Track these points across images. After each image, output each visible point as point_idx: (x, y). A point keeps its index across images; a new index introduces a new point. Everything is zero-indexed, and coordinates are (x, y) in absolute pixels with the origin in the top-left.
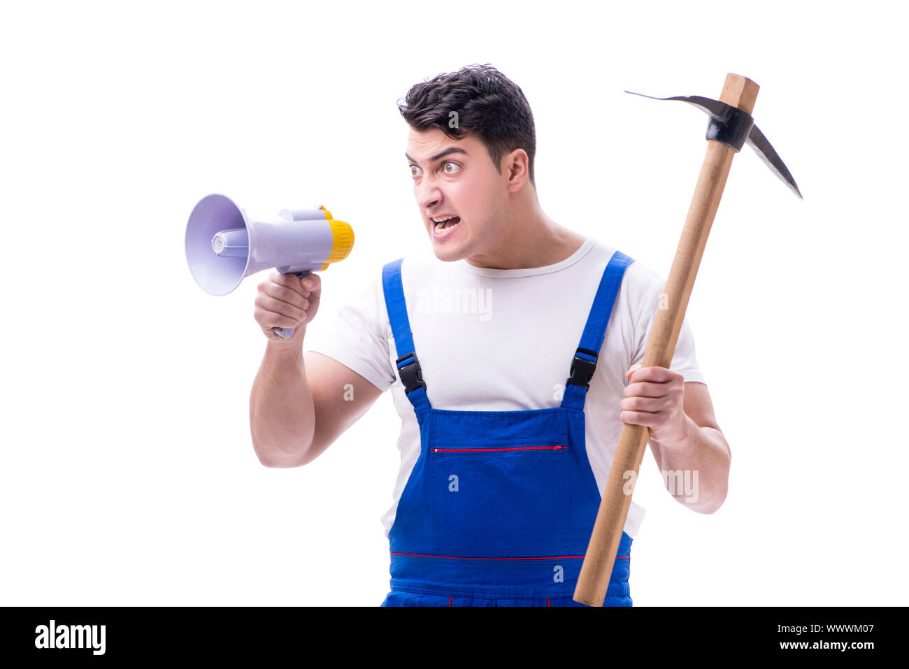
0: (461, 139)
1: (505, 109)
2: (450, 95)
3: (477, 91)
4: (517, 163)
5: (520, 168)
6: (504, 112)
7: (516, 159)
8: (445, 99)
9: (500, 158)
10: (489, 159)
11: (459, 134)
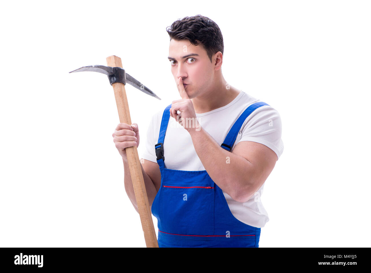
0: (196, 45)
1: (216, 34)
2: (192, 26)
3: (204, 24)
4: (218, 58)
5: (220, 60)
6: (215, 35)
7: (218, 56)
8: (190, 27)
9: (212, 56)
10: (207, 56)
11: (196, 43)
